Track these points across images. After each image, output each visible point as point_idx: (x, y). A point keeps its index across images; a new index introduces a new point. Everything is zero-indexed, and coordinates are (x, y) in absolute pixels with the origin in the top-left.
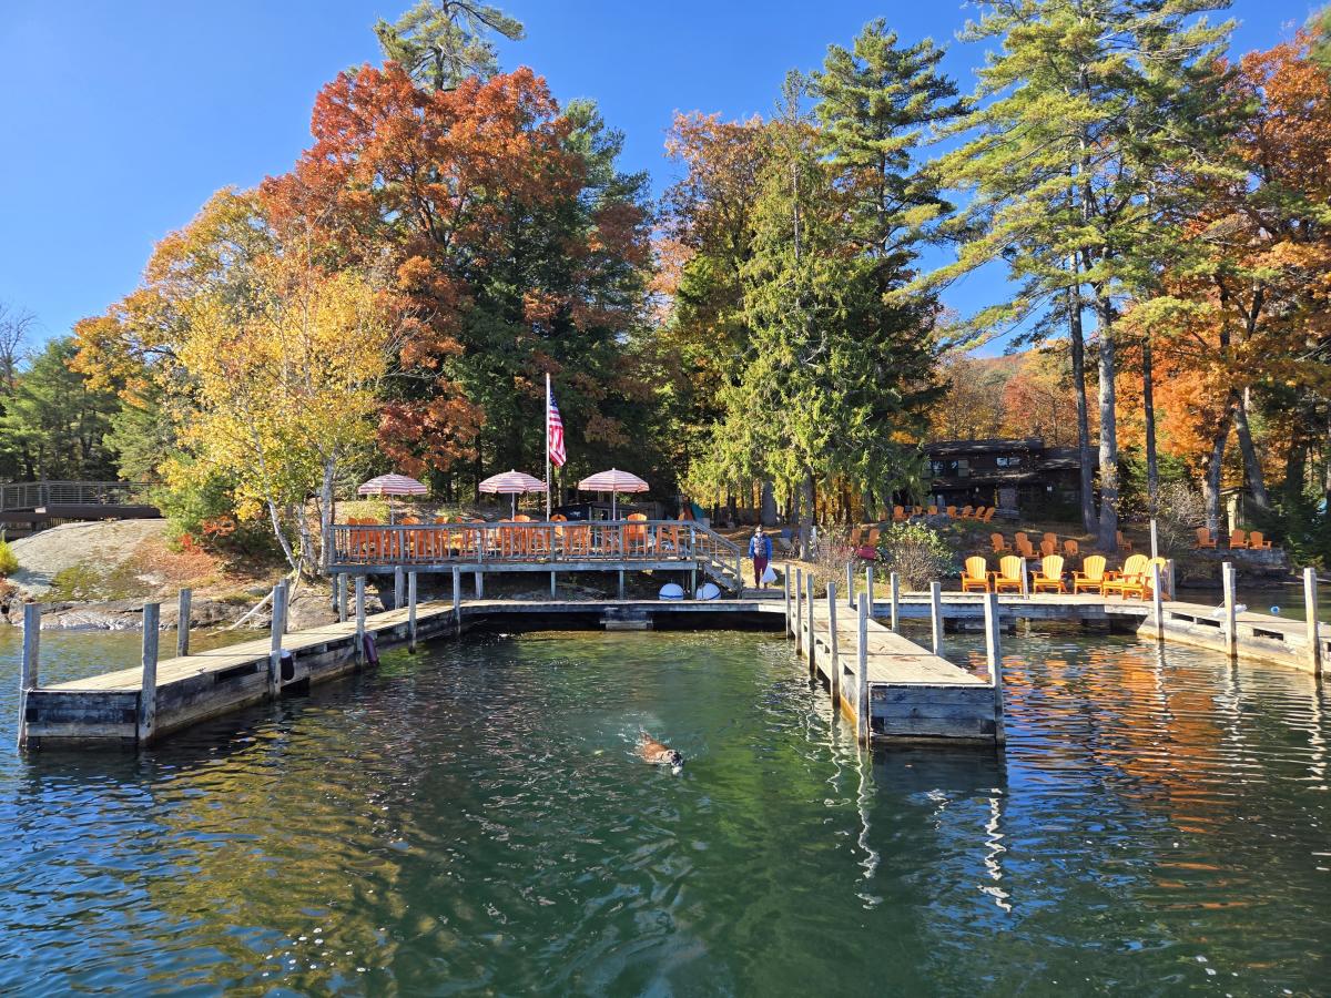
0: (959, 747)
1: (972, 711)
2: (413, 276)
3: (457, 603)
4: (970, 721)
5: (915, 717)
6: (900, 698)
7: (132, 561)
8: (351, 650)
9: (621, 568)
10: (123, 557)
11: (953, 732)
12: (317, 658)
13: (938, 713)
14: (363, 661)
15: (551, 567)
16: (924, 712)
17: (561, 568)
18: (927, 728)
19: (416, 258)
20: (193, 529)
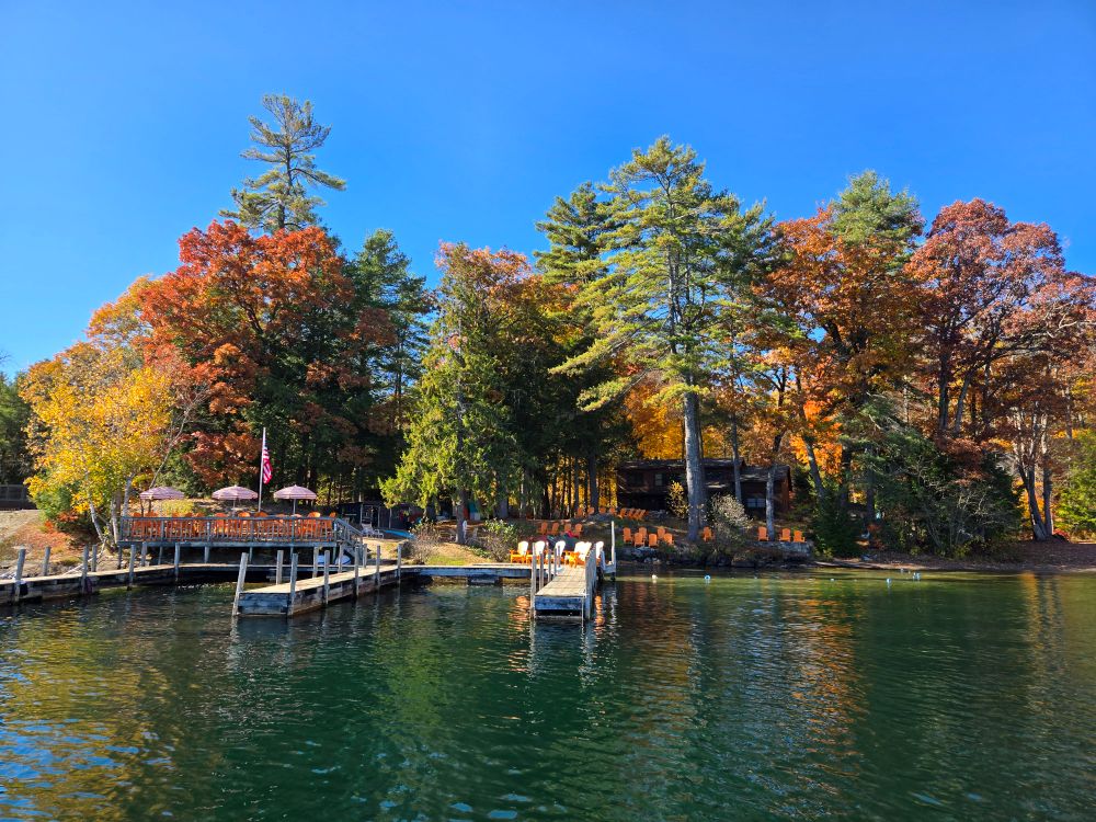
0: (272, 617)
1: (279, 603)
2: (224, 356)
3: (175, 564)
4: (277, 607)
5: (256, 606)
6: (250, 598)
7: (13, 537)
8: (76, 585)
9: (292, 545)
10: (8, 534)
11: (270, 612)
12: (49, 587)
13: (264, 604)
14: (83, 591)
15: (249, 544)
16: (259, 604)
17: (255, 545)
18: (259, 610)
19: (228, 345)
20: (52, 517)
